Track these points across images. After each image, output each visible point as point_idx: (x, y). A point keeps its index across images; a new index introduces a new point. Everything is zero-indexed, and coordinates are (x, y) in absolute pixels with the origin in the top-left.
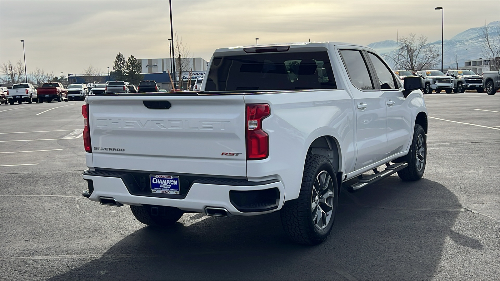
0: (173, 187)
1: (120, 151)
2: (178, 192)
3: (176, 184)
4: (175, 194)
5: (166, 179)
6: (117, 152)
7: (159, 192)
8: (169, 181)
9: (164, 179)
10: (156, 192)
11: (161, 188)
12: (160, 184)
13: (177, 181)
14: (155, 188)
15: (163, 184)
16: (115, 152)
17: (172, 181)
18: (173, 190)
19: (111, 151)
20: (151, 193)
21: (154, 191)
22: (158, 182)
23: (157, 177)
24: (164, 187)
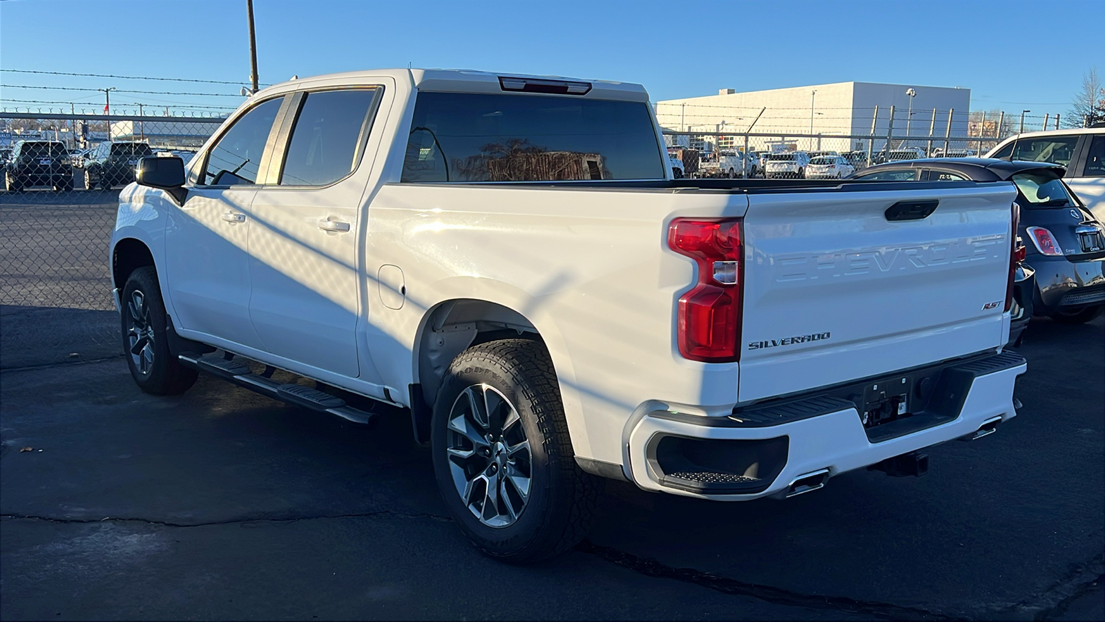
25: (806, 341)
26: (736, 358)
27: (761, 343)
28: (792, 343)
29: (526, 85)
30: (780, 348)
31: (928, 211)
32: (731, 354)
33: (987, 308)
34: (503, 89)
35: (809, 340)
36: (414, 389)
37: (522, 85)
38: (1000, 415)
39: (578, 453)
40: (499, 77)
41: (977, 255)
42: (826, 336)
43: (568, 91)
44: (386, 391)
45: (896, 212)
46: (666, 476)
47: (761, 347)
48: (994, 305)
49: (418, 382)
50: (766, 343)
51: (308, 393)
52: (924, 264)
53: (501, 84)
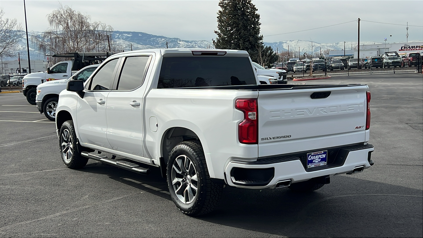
0: (323, 160)
1: (287, 138)
2: (326, 163)
3: (325, 157)
4: (324, 165)
5: (318, 155)
6: (284, 139)
7: (313, 166)
8: (320, 155)
9: (317, 155)
10: (311, 167)
11: (314, 163)
12: (314, 159)
13: (325, 154)
14: (310, 164)
15: (315, 159)
16: (282, 139)
17: (322, 155)
18: (322, 162)
19: (278, 139)
20: (307, 169)
21: (309, 167)
22: (312, 158)
23: (312, 155)
24: (316, 162)
25: (282, 138)
26: (257, 143)
27: (266, 138)
28: (277, 138)
29: (202, 53)
30: (272, 140)
31: (327, 96)
32: (255, 141)
33: (357, 128)
34: (194, 55)
35: (283, 138)
36: (162, 159)
37: (200, 53)
38: (363, 166)
39: (211, 177)
40: (192, 51)
41: (350, 110)
42: (289, 136)
43: (218, 54)
44: (153, 161)
45: (315, 96)
46: (236, 181)
47: (266, 140)
48: (360, 127)
49: (162, 157)
50: (267, 138)
51: (126, 163)
52: (327, 113)
53: (193, 53)
